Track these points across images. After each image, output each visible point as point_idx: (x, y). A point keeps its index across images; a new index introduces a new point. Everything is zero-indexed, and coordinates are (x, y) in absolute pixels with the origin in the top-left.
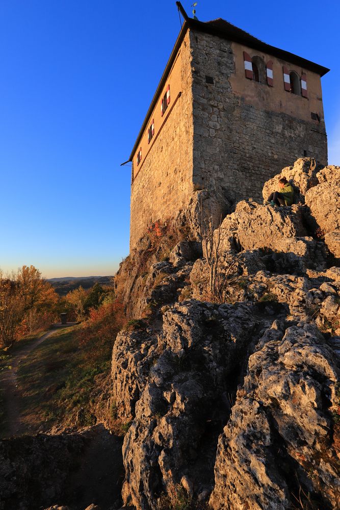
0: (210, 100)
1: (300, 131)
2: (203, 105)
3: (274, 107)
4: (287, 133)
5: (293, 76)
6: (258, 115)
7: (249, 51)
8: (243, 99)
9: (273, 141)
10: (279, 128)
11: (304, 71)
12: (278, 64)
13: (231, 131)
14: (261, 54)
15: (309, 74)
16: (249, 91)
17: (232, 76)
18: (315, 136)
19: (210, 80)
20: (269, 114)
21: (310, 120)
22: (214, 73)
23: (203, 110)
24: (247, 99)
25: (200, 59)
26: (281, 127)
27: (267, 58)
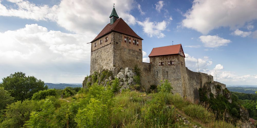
0: (117, 48)
1: (136, 53)
2: (115, 49)
3: (131, 48)
4: (133, 54)
5: (135, 41)
6: (127, 51)
7: (126, 36)
8: (124, 47)
9: (130, 56)
10: (131, 53)
11: (138, 39)
12: (132, 38)
13: (121, 54)
14: (128, 36)
15: (139, 40)
16: (125, 45)
17: (122, 42)
18: (140, 54)
19: (117, 43)
20: (129, 50)
21: (139, 51)
22: (118, 42)
23: (116, 50)
24: (125, 47)
25: (115, 38)
26: (132, 53)
27: (130, 37)
